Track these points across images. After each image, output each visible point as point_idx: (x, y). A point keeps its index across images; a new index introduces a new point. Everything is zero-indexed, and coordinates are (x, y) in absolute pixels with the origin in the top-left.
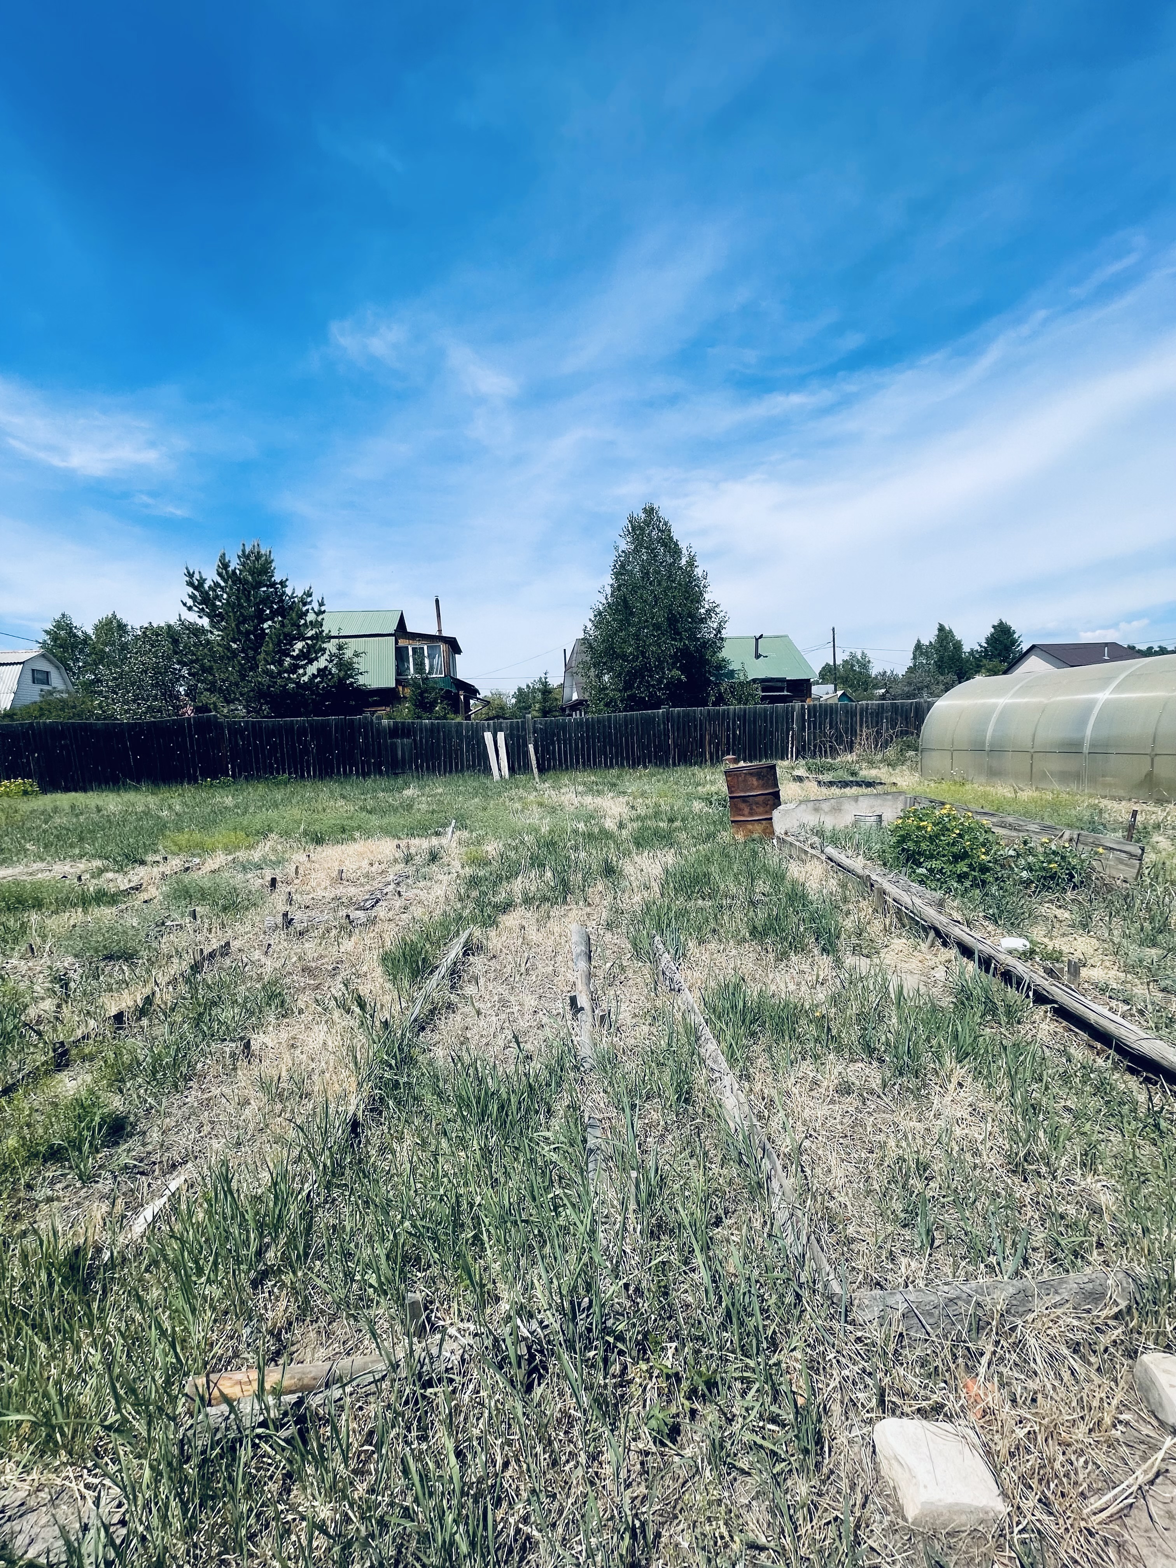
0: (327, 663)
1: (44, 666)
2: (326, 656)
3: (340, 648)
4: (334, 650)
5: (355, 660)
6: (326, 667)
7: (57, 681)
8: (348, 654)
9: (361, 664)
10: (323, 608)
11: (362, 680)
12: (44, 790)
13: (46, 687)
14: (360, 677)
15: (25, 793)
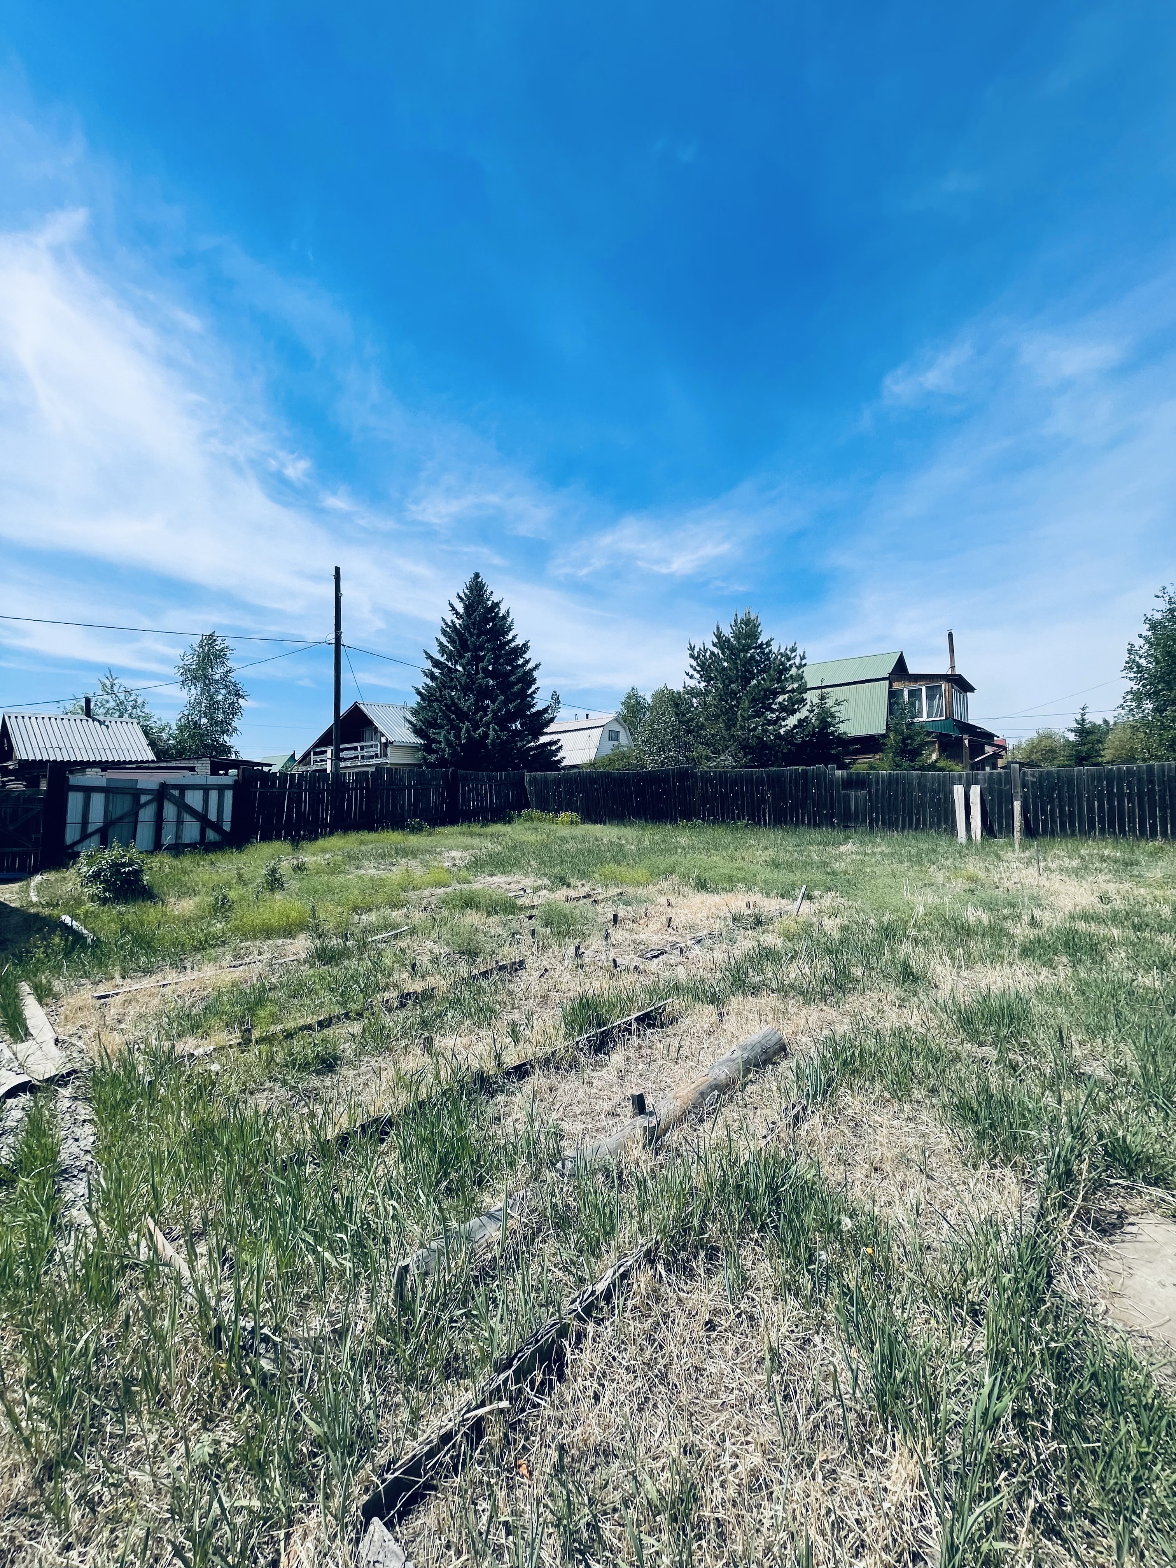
0: (807, 713)
1: (616, 727)
2: (808, 707)
3: (822, 698)
4: (816, 701)
5: (837, 708)
6: (807, 717)
7: (624, 739)
8: (830, 702)
9: (841, 713)
10: (804, 662)
11: (843, 728)
12: (584, 822)
13: (616, 743)
14: (841, 725)
15: (572, 822)
